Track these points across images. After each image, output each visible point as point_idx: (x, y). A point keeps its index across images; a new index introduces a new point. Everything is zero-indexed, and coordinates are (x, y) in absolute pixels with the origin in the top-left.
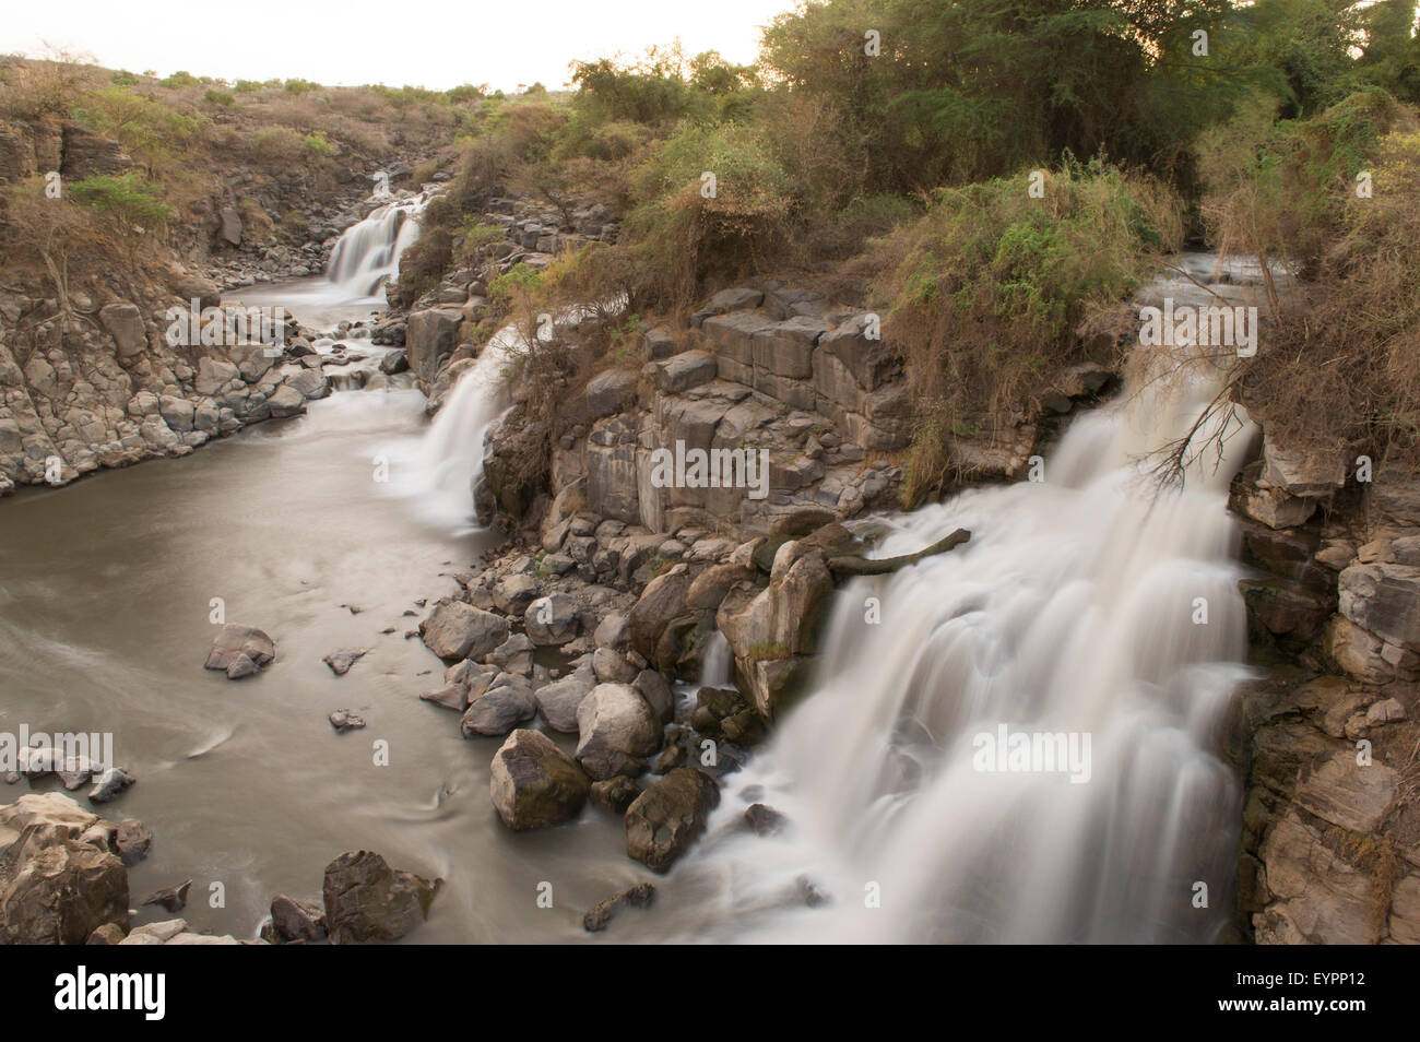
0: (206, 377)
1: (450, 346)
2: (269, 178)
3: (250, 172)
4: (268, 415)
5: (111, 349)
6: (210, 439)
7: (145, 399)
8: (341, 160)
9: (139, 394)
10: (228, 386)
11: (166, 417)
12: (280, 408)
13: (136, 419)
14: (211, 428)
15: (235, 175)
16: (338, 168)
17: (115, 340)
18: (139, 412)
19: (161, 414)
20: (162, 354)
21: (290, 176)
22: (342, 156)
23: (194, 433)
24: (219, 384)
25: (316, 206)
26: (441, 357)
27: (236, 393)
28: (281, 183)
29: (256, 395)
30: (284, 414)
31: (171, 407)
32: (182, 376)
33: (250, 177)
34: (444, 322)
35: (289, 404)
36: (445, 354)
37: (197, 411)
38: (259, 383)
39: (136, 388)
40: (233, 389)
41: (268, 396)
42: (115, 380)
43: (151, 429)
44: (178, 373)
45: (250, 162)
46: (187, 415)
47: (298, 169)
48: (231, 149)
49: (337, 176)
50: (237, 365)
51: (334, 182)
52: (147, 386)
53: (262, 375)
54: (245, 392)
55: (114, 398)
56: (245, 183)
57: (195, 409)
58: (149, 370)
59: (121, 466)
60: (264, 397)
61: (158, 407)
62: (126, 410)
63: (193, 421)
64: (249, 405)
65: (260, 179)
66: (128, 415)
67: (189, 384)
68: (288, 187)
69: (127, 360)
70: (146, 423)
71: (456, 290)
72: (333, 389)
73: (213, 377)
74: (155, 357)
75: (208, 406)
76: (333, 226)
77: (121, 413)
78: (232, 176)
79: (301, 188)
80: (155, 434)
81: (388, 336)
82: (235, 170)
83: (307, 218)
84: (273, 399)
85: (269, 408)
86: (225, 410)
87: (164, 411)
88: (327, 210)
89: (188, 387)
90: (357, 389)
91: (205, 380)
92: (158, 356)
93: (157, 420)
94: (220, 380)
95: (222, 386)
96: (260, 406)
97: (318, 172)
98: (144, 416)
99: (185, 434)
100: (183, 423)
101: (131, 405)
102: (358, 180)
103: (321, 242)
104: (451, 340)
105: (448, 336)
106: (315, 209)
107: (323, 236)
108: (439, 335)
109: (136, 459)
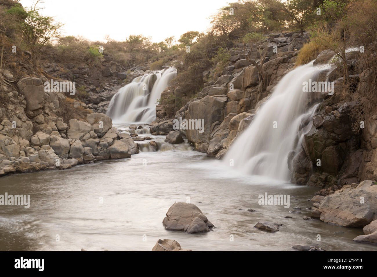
0: (74, 130)
1: (220, 117)
2: (67, 70)
3: (57, 66)
4: (108, 157)
5: (24, 104)
6: (79, 163)
7: (42, 136)
8: (105, 64)
9: (37, 133)
10: (88, 135)
11: (54, 148)
12: (116, 152)
13: (36, 147)
14: (80, 157)
15: (49, 67)
16: (103, 68)
17: (26, 99)
18: (38, 143)
19: (51, 146)
20: (50, 113)
21: (79, 69)
22: (105, 62)
23: (70, 159)
24: (82, 134)
25: (92, 87)
26: (215, 124)
27: (91, 139)
28: (74, 73)
29: (103, 142)
30: (118, 156)
31: (57, 142)
32: (60, 127)
33: (57, 68)
34: (216, 103)
35: (122, 150)
36: (217, 122)
37: (72, 146)
38: (104, 137)
39: (35, 130)
40: (91, 137)
41: (110, 144)
42: (25, 122)
43: (45, 154)
44: (58, 125)
45: (58, 61)
46: (66, 147)
47: (83, 65)
48: (46, 54)
49: (102, 72)
50: (92, 124)
51: (101, 76)
52: (42, 130)
53: (106, 133)
54: (97, 140)
55: (24, 133)
56: (55, 71)
57: (70, 145)
58: (43, 120)
59: (29, 171)
60: (107, 145)
61: (49, 141)
62: (30, 141)
63: (69, 153)
64: (99, 148)
65: (62, 69)
66: (31, 144)
67: (64, 133)
68: (78, 75)
69: (31, 113)
70: (41, 150)
71: (219, 88)
72: (139, 150)
73: (79, 130)
74: (46, 115)
75: (78, 144)
76: (102, 96)
77: (28, 142)
78: (48, 68)
79: (85, 76)
80: (47, 157)
81: (162, 130)
82: (49, 64)
83: (88, 92)
84: (112, 147)
85: (109, 153)
86: (87, 148)
87: (52, 144)
88: (98, 89)
89: (63, 135)
90: (154, 151)
91: (73, 132)
92: (48, 114)
93: (48, 149)
94: (83, 132)
95: (84, 136)
96: (105, 150)
97: (94, 68)
98: (40, 146)
99: (64, 159)
100: (63, 153)
101: (33, 138)
102: (114, 75)
103: (97, 104)
104: (220, 113)
105: (219, 111)
106: (91, 88)
107: (98, 100)
108: (213, 110)
109: (38, 168)
